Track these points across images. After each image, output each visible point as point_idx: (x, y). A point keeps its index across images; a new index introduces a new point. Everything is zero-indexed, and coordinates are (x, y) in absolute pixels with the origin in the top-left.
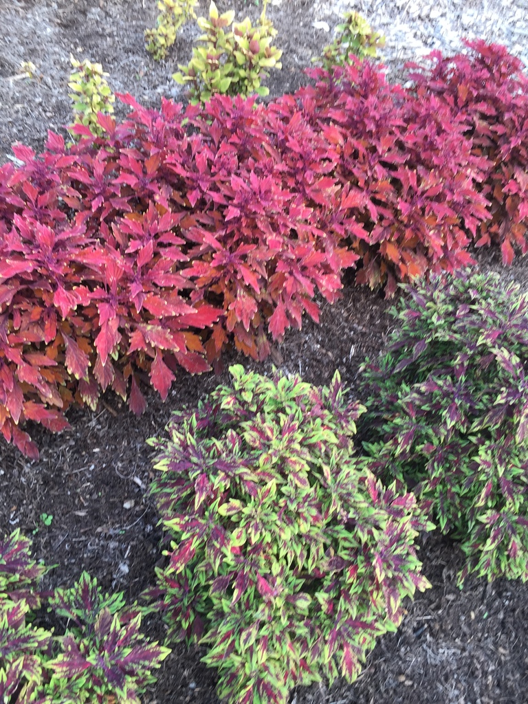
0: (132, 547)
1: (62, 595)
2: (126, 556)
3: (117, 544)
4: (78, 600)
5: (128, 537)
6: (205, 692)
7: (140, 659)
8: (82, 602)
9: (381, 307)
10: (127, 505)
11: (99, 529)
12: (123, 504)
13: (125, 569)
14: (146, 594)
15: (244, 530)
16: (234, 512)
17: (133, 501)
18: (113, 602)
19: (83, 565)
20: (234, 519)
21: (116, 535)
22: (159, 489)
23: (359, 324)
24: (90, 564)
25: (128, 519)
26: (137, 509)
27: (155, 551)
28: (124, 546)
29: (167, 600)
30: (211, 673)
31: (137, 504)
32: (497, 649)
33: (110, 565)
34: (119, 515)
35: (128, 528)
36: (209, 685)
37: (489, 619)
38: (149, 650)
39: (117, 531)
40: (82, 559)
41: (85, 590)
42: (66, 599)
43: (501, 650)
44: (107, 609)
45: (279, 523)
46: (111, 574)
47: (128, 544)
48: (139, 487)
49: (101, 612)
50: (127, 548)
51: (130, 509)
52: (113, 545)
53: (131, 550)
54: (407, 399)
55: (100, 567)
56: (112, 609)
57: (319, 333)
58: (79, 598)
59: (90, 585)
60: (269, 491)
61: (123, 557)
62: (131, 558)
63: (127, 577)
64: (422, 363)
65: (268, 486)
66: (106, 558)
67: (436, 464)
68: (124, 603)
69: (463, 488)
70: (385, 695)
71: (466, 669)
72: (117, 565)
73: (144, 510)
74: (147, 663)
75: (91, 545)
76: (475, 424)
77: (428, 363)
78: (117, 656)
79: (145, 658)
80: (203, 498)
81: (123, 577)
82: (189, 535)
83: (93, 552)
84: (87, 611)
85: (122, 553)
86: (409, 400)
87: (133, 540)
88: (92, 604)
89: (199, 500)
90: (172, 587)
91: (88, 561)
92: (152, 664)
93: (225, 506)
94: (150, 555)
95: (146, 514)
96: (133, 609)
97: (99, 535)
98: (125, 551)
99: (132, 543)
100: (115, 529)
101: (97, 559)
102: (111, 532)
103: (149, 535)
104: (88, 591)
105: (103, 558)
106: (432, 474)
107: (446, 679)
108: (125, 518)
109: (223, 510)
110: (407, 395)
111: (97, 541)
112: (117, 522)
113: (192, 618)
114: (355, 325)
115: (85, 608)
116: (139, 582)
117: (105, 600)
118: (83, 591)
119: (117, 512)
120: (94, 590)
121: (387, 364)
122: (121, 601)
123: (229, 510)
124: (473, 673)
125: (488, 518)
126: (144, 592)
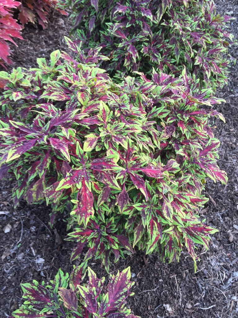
0: (33, 246)
1: (21, 312)
2: (35, 254)
3: (23, 254)
4: (35, 304)
5: (25, 245)
6: (143, 272)
7: (118, 293)
8: (39, 302)
9: (46, 34)
10: (7, 230)
11: (3, 257)
12: (3, 232)
13: (41, 261)
14: (74, 256)
15: (112, 150)
16: (95, 143)
17: (8, 225)
18: (60, 281)
19: (13, 284)
20: (98, 149)
21: (17, 250)
22: (22, 191)
23: (42, 48)
24: (17, 279)
25: (15, 237)
26: (15, 226)
27: (48, 236)
28: (28, 251)
29: (91, 245)
30: (136, 260)
31: (12, 224)
32: (230, 131)
33: (30, 267)
34: (7, 239)
35: (20, 240)
36: (141, 267)
37: (216, 123)
38: (118, 281)
39: (15, 248)
40: (9, 282)
41: (34, 293)
42: (26, 312)
43: (231, 130)
44: (61, 289)
45: (127, 126)
46: (35, 271)
47: (29, 247)
48: (4, 215)
49: (60, 294)
50: (31, 250)
51: (11, 230)
52: (20, 257)
53: (34, 249)
54: (115, 29)
55: (25, 274)
56: (64, 285)
57: (27, 64)
58: (35, 302)
59: (34, 287)
60: (104, 111)
61: (33, 256)
62: (39, 252)
63: (47, 262)
64: (100, 16)
65: (101, 109)
66: (23, 267)
67: (155, 55)
68: (67, 274)
69: (176, 57)
70: (213, 189)
71: (228, 149)
72: (34, 263)
73: (20, 223)
74: (125, 290)
75: (7, 270)
76: (158, 15)
77: (103, 14)
78: (103, 307)
79: (121, 288)
80: (67, 150)
81: (44, 265)
82: (80, 183)
83: (12, 271)
84: (49, 304)
85: (30, 255)
86: (117, 29)
87: (30, 243)
88: (47, 296)
89: (65, 153)
90: (88, 235)
91: (14, 279)
92: (129, 286)
93: (86, 144)
94: (48, 240)
95: (24, 224)
96: (76, 271)
97: (6, 260)
98: (32, 252)
99: (31, 245)
100: (13, 248)
101: (18, 272)
102: (12, 251)
103: (36, 232)
104: (36, 292)
105: (22, 268)
106: (158, 61)
107: (227, 160)
108: (13, 238)
109: (87, 148)
110: (112, 27)
111: (8, 264)
112: (11, 244)
113: (116, 239)
114: (42, 50)
115: (46, 303)
116: (56, 259)
117: (53, 286)
118: (33, 295)
119: (4, 239)
120: (40, 288)
121: (82, 35)
122: (65, 275)
123: (91, 145)
124: (232, 148)
125: (199, 61)
126: (72, 256)
